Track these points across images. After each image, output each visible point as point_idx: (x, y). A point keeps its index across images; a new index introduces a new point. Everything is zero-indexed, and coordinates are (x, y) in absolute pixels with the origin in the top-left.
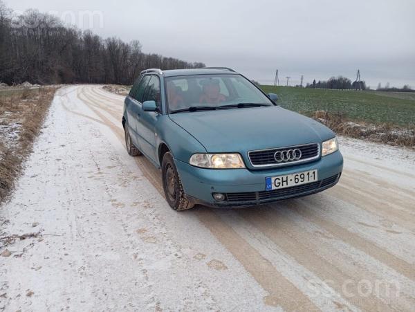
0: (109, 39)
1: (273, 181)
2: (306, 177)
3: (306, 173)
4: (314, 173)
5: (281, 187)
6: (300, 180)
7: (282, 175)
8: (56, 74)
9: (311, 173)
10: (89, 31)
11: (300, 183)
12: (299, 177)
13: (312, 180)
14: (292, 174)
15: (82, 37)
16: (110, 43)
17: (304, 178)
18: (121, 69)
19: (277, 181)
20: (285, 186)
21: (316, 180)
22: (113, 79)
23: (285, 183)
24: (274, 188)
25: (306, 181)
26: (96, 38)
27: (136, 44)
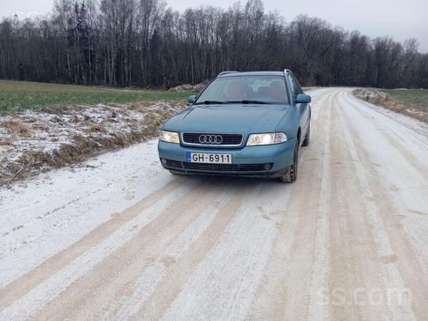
0: (378, 39)
1: (192, 156)
2: (221, 158)
3: (220, 156)
4: (228, 156)
5: (198, 161)
6: (215, 159)
7: (199, 153)
8: (312, 77)
9: (225, 156)
10: (357, 31)
11: (214, 162)
12: (214, 157)
13: (226, 162)
14: (208, 153)
15: (348, 39)
16: (378, 43)
17: (218, 158)
18: (386, 71)
19: (195, 156)
20: (201, 161)
21: (230, 162)
22: (375, 81)
23: (201, 159)
24: (192, 161)
25: (220, 162)
26: (364, 39)
27: (412, 43)
